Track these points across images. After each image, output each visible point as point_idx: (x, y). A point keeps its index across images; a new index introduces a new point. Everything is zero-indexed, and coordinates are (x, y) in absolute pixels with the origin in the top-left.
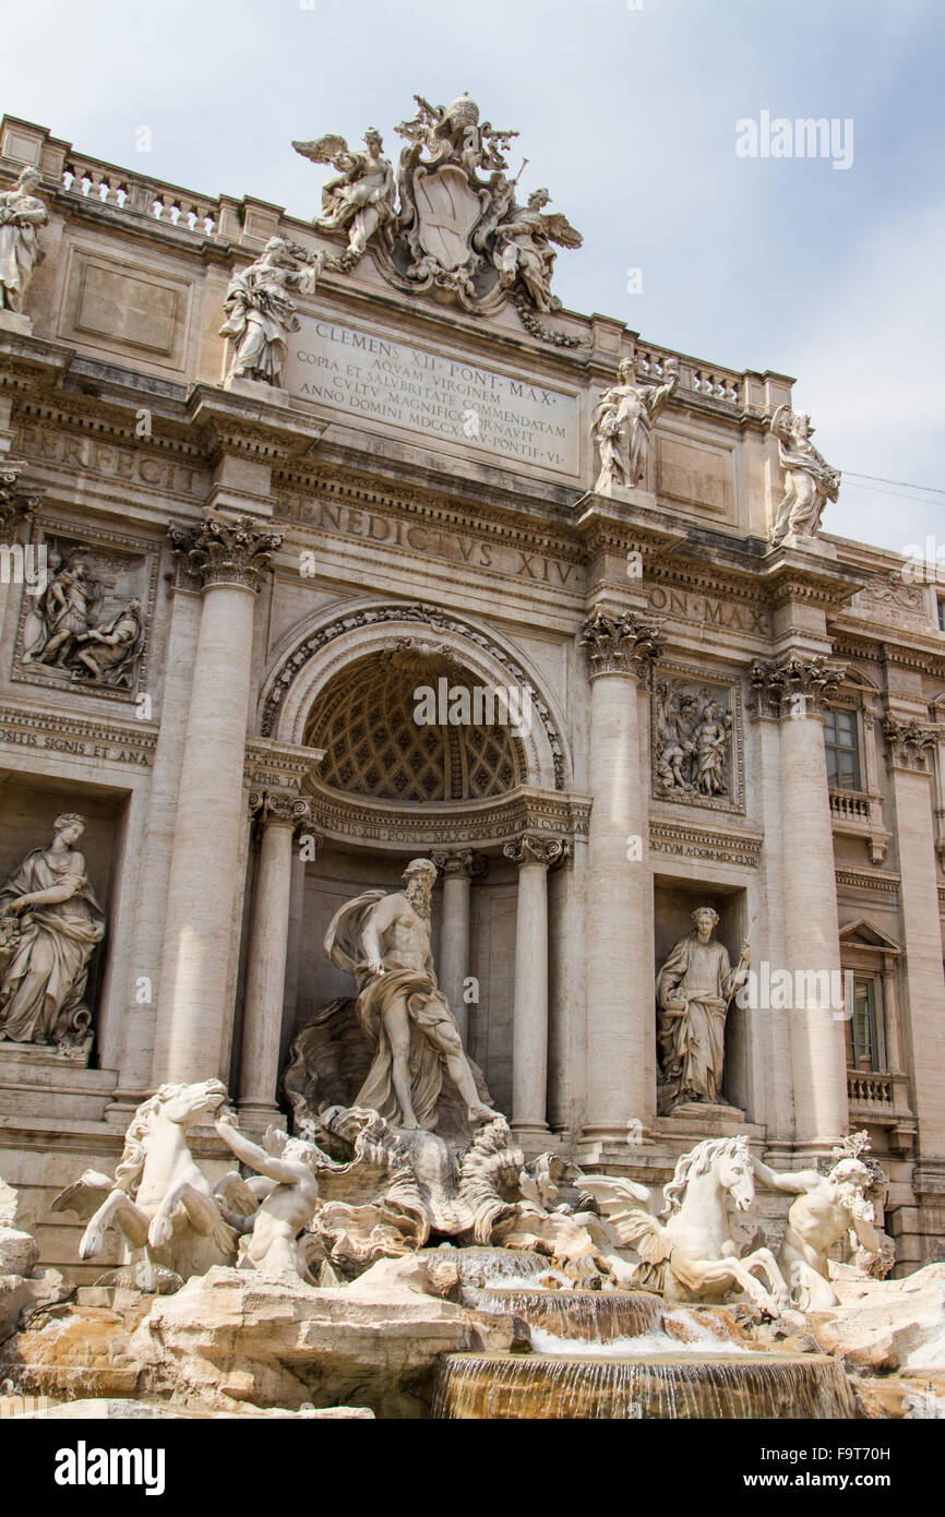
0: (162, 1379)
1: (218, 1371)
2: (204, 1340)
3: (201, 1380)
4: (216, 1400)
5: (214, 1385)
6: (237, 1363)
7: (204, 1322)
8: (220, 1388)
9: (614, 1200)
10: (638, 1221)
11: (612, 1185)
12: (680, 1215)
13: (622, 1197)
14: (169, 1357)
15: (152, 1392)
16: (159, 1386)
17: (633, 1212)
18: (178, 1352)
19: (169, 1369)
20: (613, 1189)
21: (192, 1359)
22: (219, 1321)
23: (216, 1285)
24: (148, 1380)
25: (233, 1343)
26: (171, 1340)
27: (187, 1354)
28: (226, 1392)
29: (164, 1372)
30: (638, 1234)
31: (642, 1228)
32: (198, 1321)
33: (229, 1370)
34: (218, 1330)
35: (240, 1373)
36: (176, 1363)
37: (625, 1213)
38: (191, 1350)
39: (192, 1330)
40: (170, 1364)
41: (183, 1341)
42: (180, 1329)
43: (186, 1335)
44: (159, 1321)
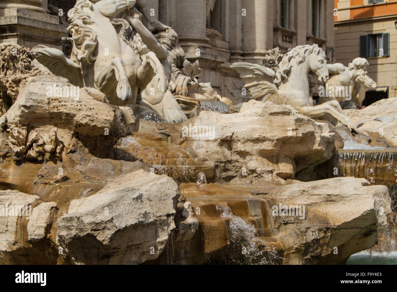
0: (226, 170)
1: (271, 164)
2: (267, 146)
3: (264, 169)
4: (273, 180)
5: (271, 172)
6: (280, 159)
7: (268, 136)
8: (275, 173)
9: (251, 76)
10: (264, 87)
11: (251, 68)
12: (288, 84)
13: (256, 74)
14: (235, 157)
15: (220, 178)
16: (224, 174)
17: (261, 82)
18: (243, 154)
19: (233, 164)
20: (252, 70)
21: (254, 158)
22: (278, 134)
23: (271, 114)
24: (218, 171)
25: (281, 147)
26: (239, 146)
27: (251, 155)
28: (279, 175)
29: (229, 166)
30: (263, 94)
31: (266, 91)
32: (264, 135)
33: (277, 162)
34: (277, 140)
35: (283, 164)
36: (241, 160)
37: (255, 83)
38: (254, 152)
39: (257, 141)
40: (237, 161)
41: (248, 147)
42: (248, 140)
43: (252, 143)
44: (232, 136)
